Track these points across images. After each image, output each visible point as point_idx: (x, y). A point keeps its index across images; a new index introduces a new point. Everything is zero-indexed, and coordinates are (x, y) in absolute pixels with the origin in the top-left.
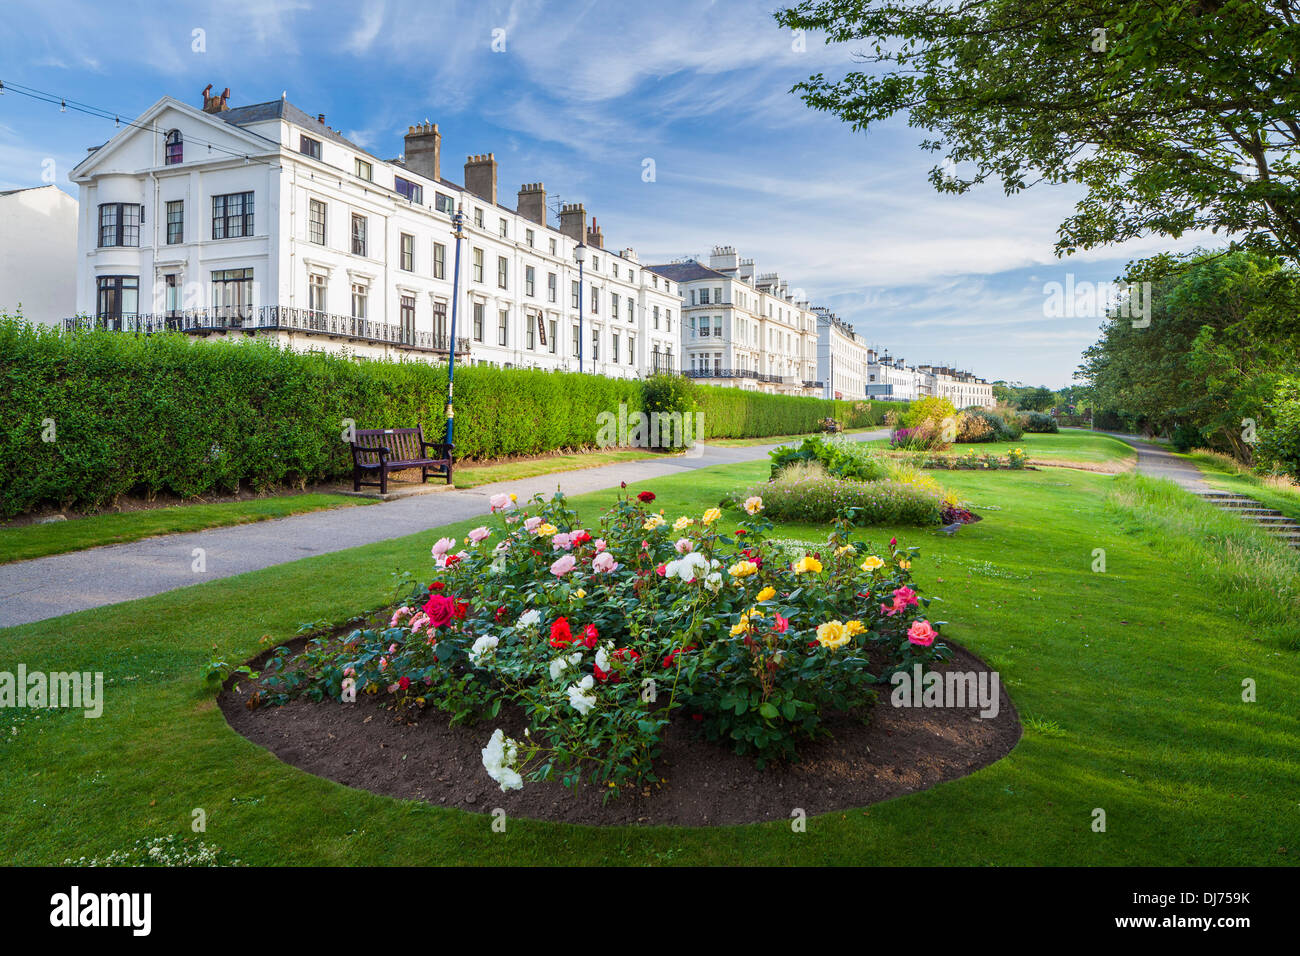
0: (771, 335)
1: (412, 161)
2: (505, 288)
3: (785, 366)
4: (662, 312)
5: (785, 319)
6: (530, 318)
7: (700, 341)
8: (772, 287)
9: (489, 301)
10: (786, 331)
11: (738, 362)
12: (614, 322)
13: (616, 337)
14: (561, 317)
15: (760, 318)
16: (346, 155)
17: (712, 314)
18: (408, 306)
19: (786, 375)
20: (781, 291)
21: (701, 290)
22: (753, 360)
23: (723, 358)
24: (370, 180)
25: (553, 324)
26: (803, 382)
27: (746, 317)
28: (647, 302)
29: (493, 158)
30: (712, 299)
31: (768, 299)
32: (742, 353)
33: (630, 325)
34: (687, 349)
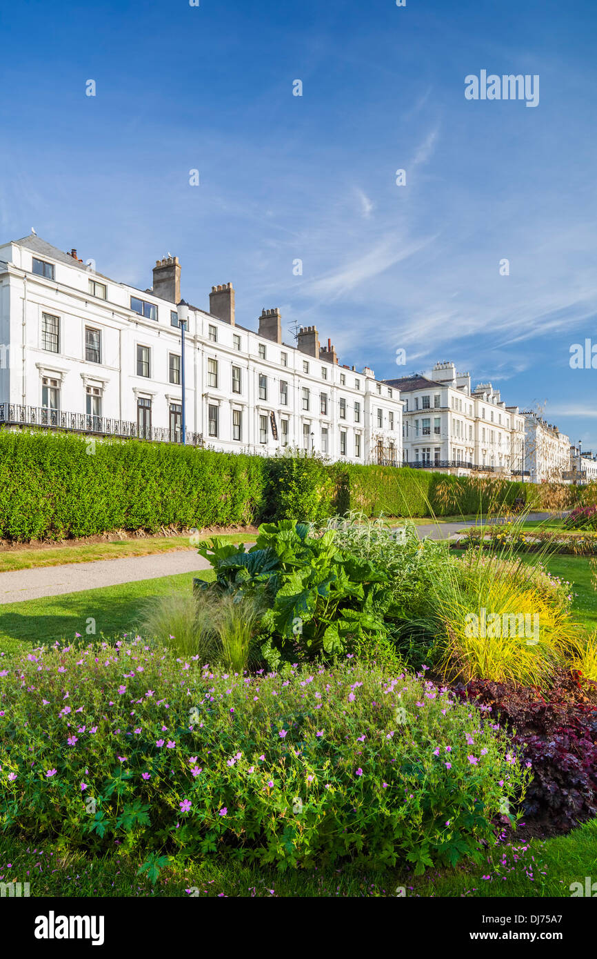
0: (484, 433)
1: (158, 289)
2: (239, 393)
3: (497, 458)
4: (385, 414)
5: (496, 420)
6: (264, 418)
7: (422, 438)
8: (485, 395)
9: (223, 403)
10: (497, 431)
11: (454, 455)
12: (342, 421)
13: (344, 435)
14: (292, 417)
15: (474, 419)
16: (79, 276)
17: (433, 416)
18: (144, 406)
19: (498, 465)
20: (493, 398)
21: (423, 397)
22: (468, 454)
23: (441, 452)
24: (105, 299)
25: (285, 423)
26: (512, 471)
27: (461, 418)
28: (371, 406)
29: (231, 286)
30: (432, 405)
31: (481, 404)
32: (458, 447)
33: (357, 425)
34: (413, 445)
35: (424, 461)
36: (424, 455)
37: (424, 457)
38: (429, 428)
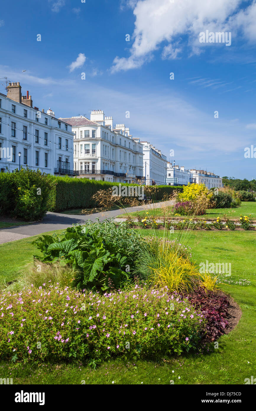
0: (120, 154)
3: (128, 169)
4: (63, 141)
5: (128, 146)
7: (85, 156)
10: (128, 152)
12: (36, 145)
13: (37, 153)
15: (115, 145)
17: (91, 143)
21: (85, 131)
23: (96, 165)
26: (136, 176)
28: (55, 135)
30: (91, 135)
31: (119, 136)
33: (45, 147)
34: (79, 160)
35: (86, 170)
36: (86, 166)
37: (86, 168)
38: (89, 150)
